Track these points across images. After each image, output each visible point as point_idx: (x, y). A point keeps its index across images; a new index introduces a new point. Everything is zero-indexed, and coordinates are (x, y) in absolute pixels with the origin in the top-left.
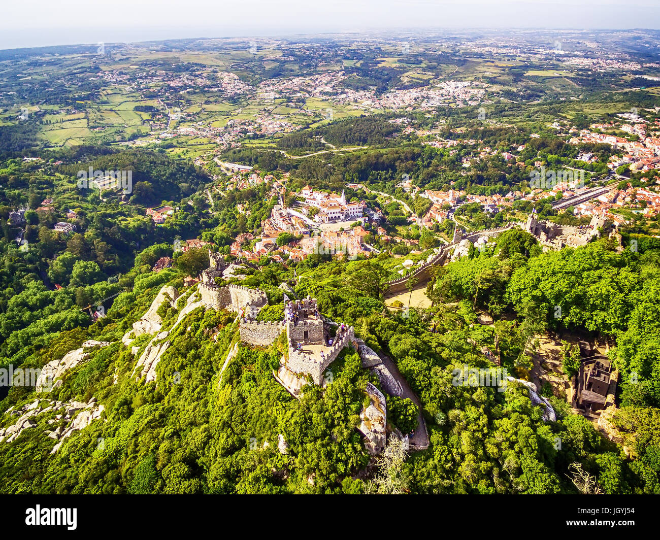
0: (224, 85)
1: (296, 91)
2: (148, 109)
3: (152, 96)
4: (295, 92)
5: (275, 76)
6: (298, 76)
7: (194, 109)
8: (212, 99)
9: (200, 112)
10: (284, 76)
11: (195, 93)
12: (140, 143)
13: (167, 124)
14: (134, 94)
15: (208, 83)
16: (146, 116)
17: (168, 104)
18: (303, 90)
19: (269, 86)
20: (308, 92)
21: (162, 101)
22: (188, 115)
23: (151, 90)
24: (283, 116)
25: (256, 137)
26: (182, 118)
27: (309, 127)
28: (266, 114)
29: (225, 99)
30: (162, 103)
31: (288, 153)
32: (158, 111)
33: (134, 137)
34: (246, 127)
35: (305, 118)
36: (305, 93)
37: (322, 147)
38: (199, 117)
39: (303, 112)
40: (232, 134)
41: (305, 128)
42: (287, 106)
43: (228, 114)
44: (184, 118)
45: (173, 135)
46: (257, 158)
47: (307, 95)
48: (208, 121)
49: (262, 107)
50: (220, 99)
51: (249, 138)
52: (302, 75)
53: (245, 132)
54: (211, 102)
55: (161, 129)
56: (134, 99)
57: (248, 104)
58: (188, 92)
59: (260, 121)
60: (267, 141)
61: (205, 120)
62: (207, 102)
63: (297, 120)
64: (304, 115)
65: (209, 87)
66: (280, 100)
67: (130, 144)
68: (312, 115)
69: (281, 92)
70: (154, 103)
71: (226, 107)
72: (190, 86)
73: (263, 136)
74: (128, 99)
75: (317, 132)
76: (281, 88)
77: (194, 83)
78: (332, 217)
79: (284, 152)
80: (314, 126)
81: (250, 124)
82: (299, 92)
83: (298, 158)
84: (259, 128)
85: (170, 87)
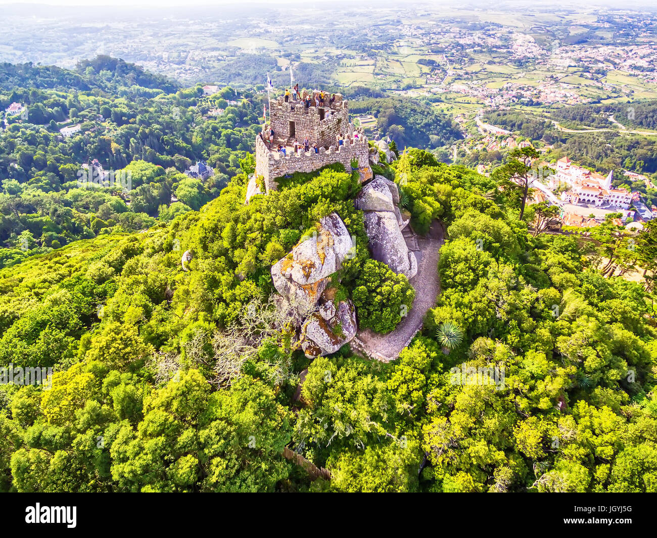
0: (515, 47)
1: (599, 61)
2: (431, 63)
3: (437, 52)
4: (597, 61)
5: (578, 43)
6: (608, 45)
7: (475, 68)
8: (496, 60)
9: (480, 71)
10: (590, 44)
11: (481, 52)
12: (412, 94)
13: (442, 79)
14: (422, 48)
15: (500, 43)
16: (426, 69)
17: (451, 61)
18: (608, 61)
19: (567, 52)
20: (614, 64)
21: (446, 57)
22: (467, 73)
23: (439, 46)
24: (571, 86)
25: (530, 103)
26: (459, 75)
27: (599, 102)
28: (552, 82)
29: (511, 61)
30: (445, 59)
31: (561, 124)
32: (439, 65)
33: (409, 87)
34: (523, 92)
35: (599, 91)
36: (609, 64)
37: (606, 123)
38: (477, 76)
39: (599, 85)
40: (505, 97)
41: (594, 103)
42: (581, 76)
43: (509, 76)
44: (461, 76)
45: (444, 91)
46: (521, 124)
47: (612, 67)
48: (484, 81)
49: (549, 74)
50: (505, 61)
51: (523, 104)
52: (614, 44)
53: (522, 96)
54: (495, 63)
55: (435, 83)
56: (421, 52)
57: (535, 69)
58: (475, 51)
59: (541, 88)
60: (541, 110)
61: (482, 79)
62: (490, 63)
63: (587, 92)
64: (599, 88)
65: (499, 47)
66: (575, 69)
67: (403, 93)
68: (610, 89)
69: (580, 60)
70: (439, 59)
71: (510, 69)
72: (479, 45)
73: (538, 104)
74: (415, 52)
75: (608, 109)
76: (581, 56)
77: (484, 42)
78: (589, 201)
79: (556, 123)
80: (607, 102)
81: (528, 90)
82: (602, 62)
83: (570, 131)
84: (538, 95)
85: (458, 44)
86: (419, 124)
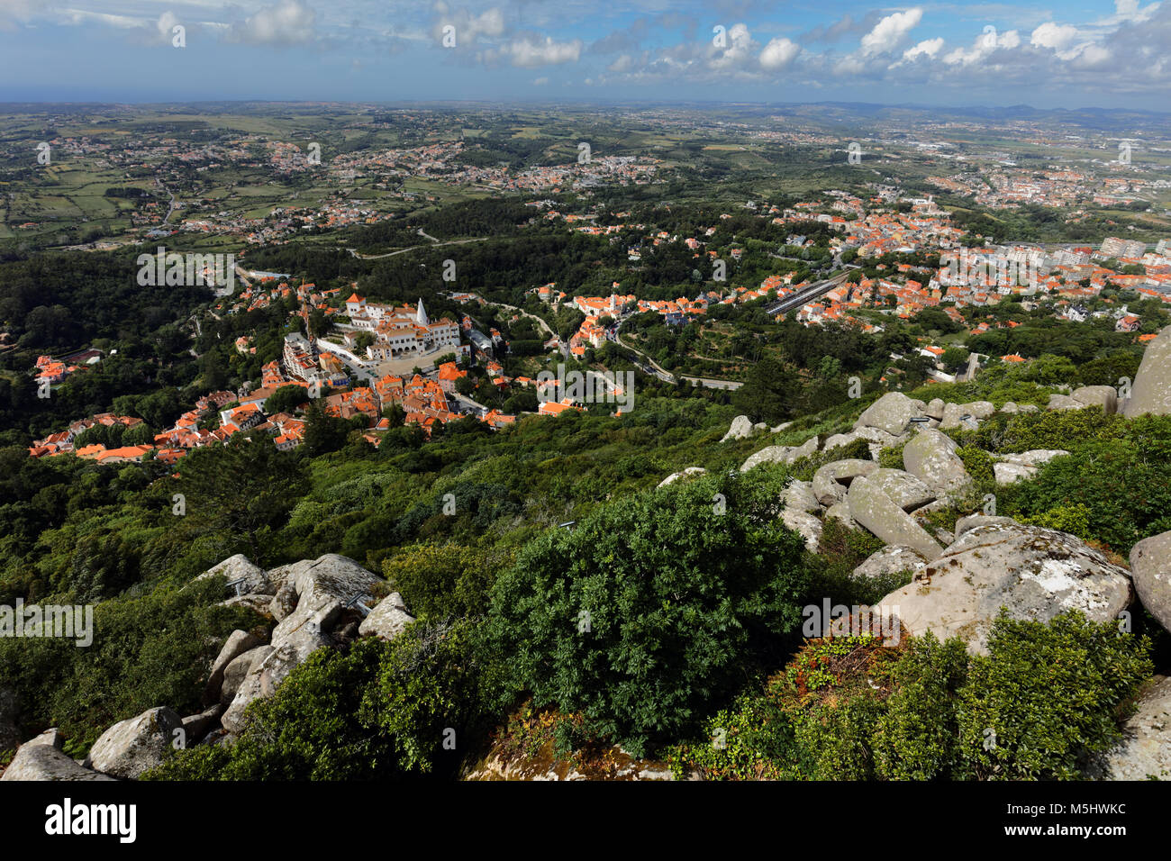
0: (274, 160)
1: (391, 168)
2: (134, 193)
3: (142, 175)
4: (388, 169)
5: (359, 149)
6: (394, 148)
7: (218, 194)
8: (250, 179)
9: (229, 196)
10: (374, 148)
11: (222, 169)
12: (104, 246)
13: (164, 216)
14: (112, 172)
15: (248, 156)
16: (126, 204)
17: (172, 187)
18: (401, 166)
19: (348, 161)
20: (408, 169)
21: (162, 181)
22: (205, 202)
23: (145, 166)
24: (365, 202)
25: (316, 231)
26: (194, 206)
27: (404, 216)
28: (340, 199)
29: (274, 179)
30: (162, 185)
31: (359, 251)
32: (151, 196)
33: (95, 237)
34: (301, 218)
35: (401, 204)
36: (404, 170)
37: (416, 239)
38: (225, 205)
39: (399, 195)
40: (276, 228)
41: (398, 218)
42: (374, 188)
43: (276, 200)
44: (198, 207)
45: (170, 232)
46: (305, 260)
47: (407, 174)
48: (238, 211)
49: (332, 190)
50: (265, 179)
51: (306, 232)
52: (403, 147)
53: (301, 223)
54: (249, 183)
55: (151, 224)
56: (112, 179)
57: (313, 187)
58: (210, 169)
59: (326, 208)
60: (333, 238)
61: (234, 209)
62: (241, 184)
63: (387, 206)
64: (398, 199)
65: (249, 161)
66: (364, 180)
67: (85, 248)
68: (413, 199)
69: (367, 169)
70: (148, 185)
71: (275, 189)
72: (215, 160)
73: (328, 230)
74: (99, 179)
75: (413, 222)
76: (365, 164)
77: (224, 157)
78: (400, 350)
79: (351, 250)
80: (412, 215)
81: (308, 214)
82: (394, 169)
83: (374, 257)
84: (324, 220)
85: (178, 162)
86: (109, 294)
